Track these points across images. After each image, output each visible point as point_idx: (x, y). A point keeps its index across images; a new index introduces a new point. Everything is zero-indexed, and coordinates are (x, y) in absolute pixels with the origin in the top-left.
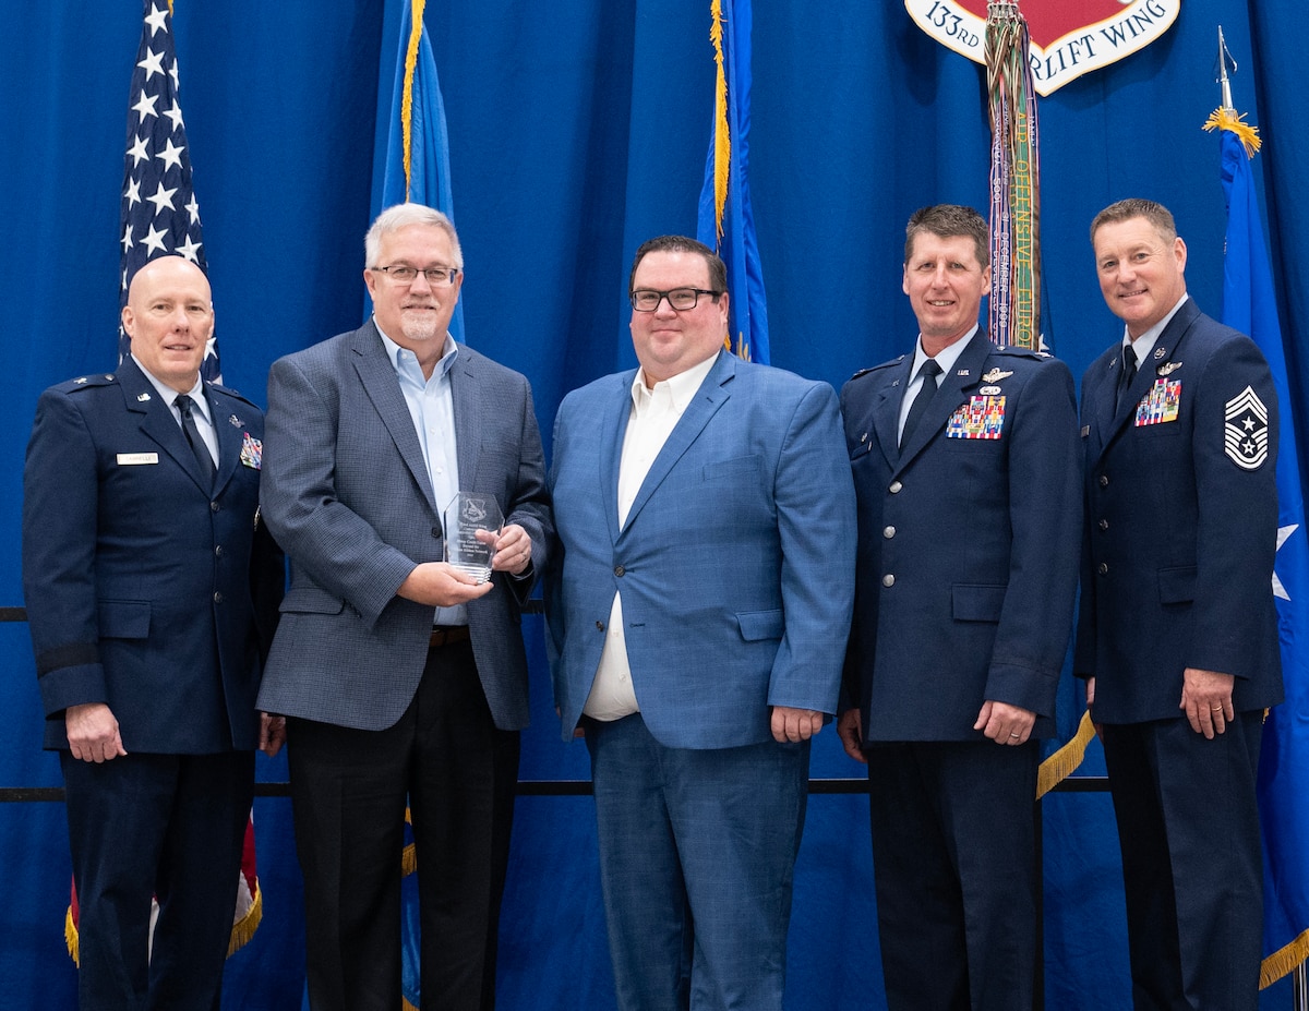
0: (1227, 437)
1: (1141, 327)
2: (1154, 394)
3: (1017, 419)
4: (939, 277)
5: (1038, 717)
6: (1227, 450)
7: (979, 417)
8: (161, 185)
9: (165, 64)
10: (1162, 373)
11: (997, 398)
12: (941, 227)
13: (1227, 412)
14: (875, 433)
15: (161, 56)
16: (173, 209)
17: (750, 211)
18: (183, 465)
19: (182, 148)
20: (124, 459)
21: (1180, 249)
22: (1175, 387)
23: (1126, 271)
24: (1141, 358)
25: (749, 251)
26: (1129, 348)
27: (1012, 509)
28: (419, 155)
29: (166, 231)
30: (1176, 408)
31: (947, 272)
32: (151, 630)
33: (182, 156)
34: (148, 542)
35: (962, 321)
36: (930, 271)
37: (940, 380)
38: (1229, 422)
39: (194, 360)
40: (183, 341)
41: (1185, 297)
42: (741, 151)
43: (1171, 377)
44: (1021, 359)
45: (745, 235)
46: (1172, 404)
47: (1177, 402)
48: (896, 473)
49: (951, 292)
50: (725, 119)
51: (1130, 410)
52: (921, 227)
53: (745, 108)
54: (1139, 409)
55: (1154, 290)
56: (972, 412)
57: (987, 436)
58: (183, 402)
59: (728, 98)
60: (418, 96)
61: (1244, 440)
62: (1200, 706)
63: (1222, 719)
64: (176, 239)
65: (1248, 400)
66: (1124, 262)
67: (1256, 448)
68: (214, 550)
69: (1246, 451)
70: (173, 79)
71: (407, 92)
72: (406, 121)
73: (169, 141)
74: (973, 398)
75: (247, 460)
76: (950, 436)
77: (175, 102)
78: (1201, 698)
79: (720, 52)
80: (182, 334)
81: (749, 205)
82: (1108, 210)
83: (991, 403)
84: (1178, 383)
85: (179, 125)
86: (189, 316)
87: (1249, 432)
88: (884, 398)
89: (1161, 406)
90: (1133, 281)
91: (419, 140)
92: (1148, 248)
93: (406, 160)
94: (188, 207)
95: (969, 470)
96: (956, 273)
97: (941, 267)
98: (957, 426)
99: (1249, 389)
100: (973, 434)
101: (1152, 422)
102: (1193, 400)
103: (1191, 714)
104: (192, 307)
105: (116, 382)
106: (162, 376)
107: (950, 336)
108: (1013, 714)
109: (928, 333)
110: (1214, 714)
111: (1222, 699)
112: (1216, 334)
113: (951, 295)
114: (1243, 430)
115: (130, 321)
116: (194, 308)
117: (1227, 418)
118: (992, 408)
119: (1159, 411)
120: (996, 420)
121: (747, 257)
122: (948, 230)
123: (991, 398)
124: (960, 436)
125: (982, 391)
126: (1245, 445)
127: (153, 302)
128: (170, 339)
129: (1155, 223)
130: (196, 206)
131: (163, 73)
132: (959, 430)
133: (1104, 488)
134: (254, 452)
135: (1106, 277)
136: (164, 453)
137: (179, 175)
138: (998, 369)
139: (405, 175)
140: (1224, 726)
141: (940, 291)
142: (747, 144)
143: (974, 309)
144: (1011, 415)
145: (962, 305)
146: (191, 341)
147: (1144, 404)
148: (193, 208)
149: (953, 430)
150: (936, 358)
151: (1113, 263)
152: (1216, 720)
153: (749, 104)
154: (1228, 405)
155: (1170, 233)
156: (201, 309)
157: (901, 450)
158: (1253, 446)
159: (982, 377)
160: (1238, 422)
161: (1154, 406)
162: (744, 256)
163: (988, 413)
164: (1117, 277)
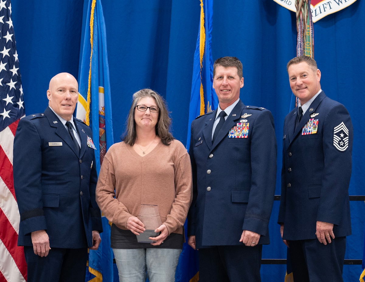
0: (334, 140)
1: (304, 100)
2: (309, 124)
3: (253, 131)
4: (225, 81)
5: (261, 236)
6: (334, 144)
7: (240, 130)
8: (5, 47)
9: (7, 5)
10: (312, 116)
11: (246, 123)
12: (225, 64)
13: (335, 131)
14: (204, 137)
15: (5, 2)
16: (9, 56)
17: (212, 59)
18: (70, 146)
19: (12, 35)
20: (51, 144)
21: (318, 73)
22: (316, 122)
23: (299, 81)
24: (304, 111)
25: (211, 73)
26: (300, 108)
27: (252, 163)
28: (96, 38)
29: (6, 63)
30: (317, 129)
31: (227, 80)
32: (60, 205)
33: (12, 37)
34: (58, 174)
35: (233, 97)
36: (221, 80)
37: (226, 118)
38: (335, 134)
39: (72, 110)
40: (69, 103)
41: (320, 91)
42: (209, 37)
43: (315, 118)
44: (255, 110)
45: (210, 67)
46: (315, 127)
47: (317, 127)
48: (211, 151)
49: (229, 86)
50: (203, 26)
51: (300, 129)
52: (218, 64)
53: (211, 22)
54: (303, 129)
55: (309, 87)
56: (237, 129)
57: (243, 137)
58: (68, 124)
59: (205, 19)
60: (96, 17)
61: (340, 141)
62: (321, 234)
63: (330, 239)
64: (10, 67)
65: (342, 127)
66: (298, 78)
67: (344, 143)
68: (80, 177)
69: (341, 145)
70: (10, 10)
71: (92, 16)
72: (91, 26)
73: (8, 32)
74: (238, 124)
75: (89, 145)
76: (230, 137)
77: (10, 18)
78: (321, 231)
79: (202, 3)
80: (68, 101)
81: (211, 57)
82: (293, 60)
83: (244, 125)
84: (317, 120)
85: (12, 27)
86: (71, 94)
87: (342, 138)
88: (207, 125)
89: (311, 128)
90: (302, 84)
91: (96, 33)
92: (307, 73)
93: (91, 40)
94: (14, 55)
95: (237, 149)
96: (231, 80)
97: (225, 78)
98: (232, 133)
99: (342, 123)
100: (238, 136)
101: (308, 134)
102: (323, 126)
103: (318, 236)
104: (72, 91)
105: (45, 116)
106: (61, 115)
107: (229, 102)
108: (252, 234)
109: (222, 102)
110: (326, 237)
111: (329, 232)
112: (332, 103)
113: (229, 88)
114: (340, 137)
115: (49, 95)
116: (73, 91)
117: (335, 133)
118: (244, 127)
119: (310, 130)
120: (246, 131)
121: (211, 75)
122: (227, 65)
123: (244, 124)
124: (233, 137)
125: (241, 121)
126: (341, 143)
127: (58, 89)
128: (64, 102)
129: (309, 64)
130: (17, 55)
131: (6, 8)
132: (233, 135)
133: (290, 157)
134: (90, 142)
135: (292, 83)
136: (64, 142)
137: (11, 44)
138: (247, 114)
139: (91, 45)
140: (331, 241)
141: (225, 86)
142: (211, 35)
143: (237, 93)
144: (251, 129)
145: (233, 91)
146: (71, 103)
147: (305, 127)
148: (16, 56)
149: (231, 135)
150: (225, 111)
151: (295, 78)
152: (327, 239)
153: (212, 21)
154: (335, 128)
155: (315, 68)
156: (75, 92)
157: (213, 142)
158: (343, 143)
159: (241, 116)
160: (338, 134)
161: (308, 128)
162: (210, 74)
163: (243, 129)
164: (296, 83)
